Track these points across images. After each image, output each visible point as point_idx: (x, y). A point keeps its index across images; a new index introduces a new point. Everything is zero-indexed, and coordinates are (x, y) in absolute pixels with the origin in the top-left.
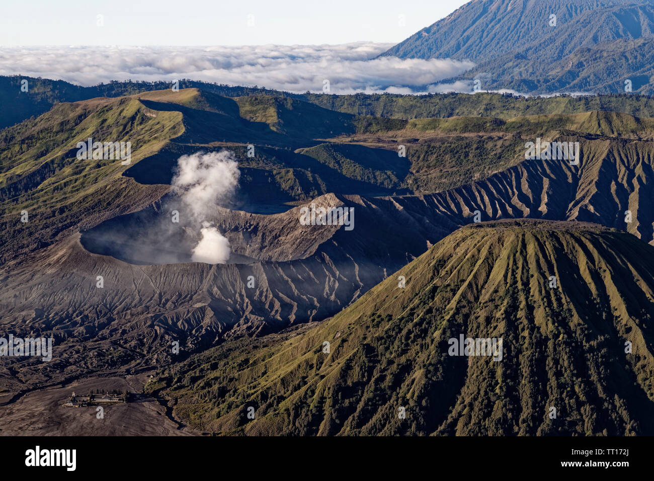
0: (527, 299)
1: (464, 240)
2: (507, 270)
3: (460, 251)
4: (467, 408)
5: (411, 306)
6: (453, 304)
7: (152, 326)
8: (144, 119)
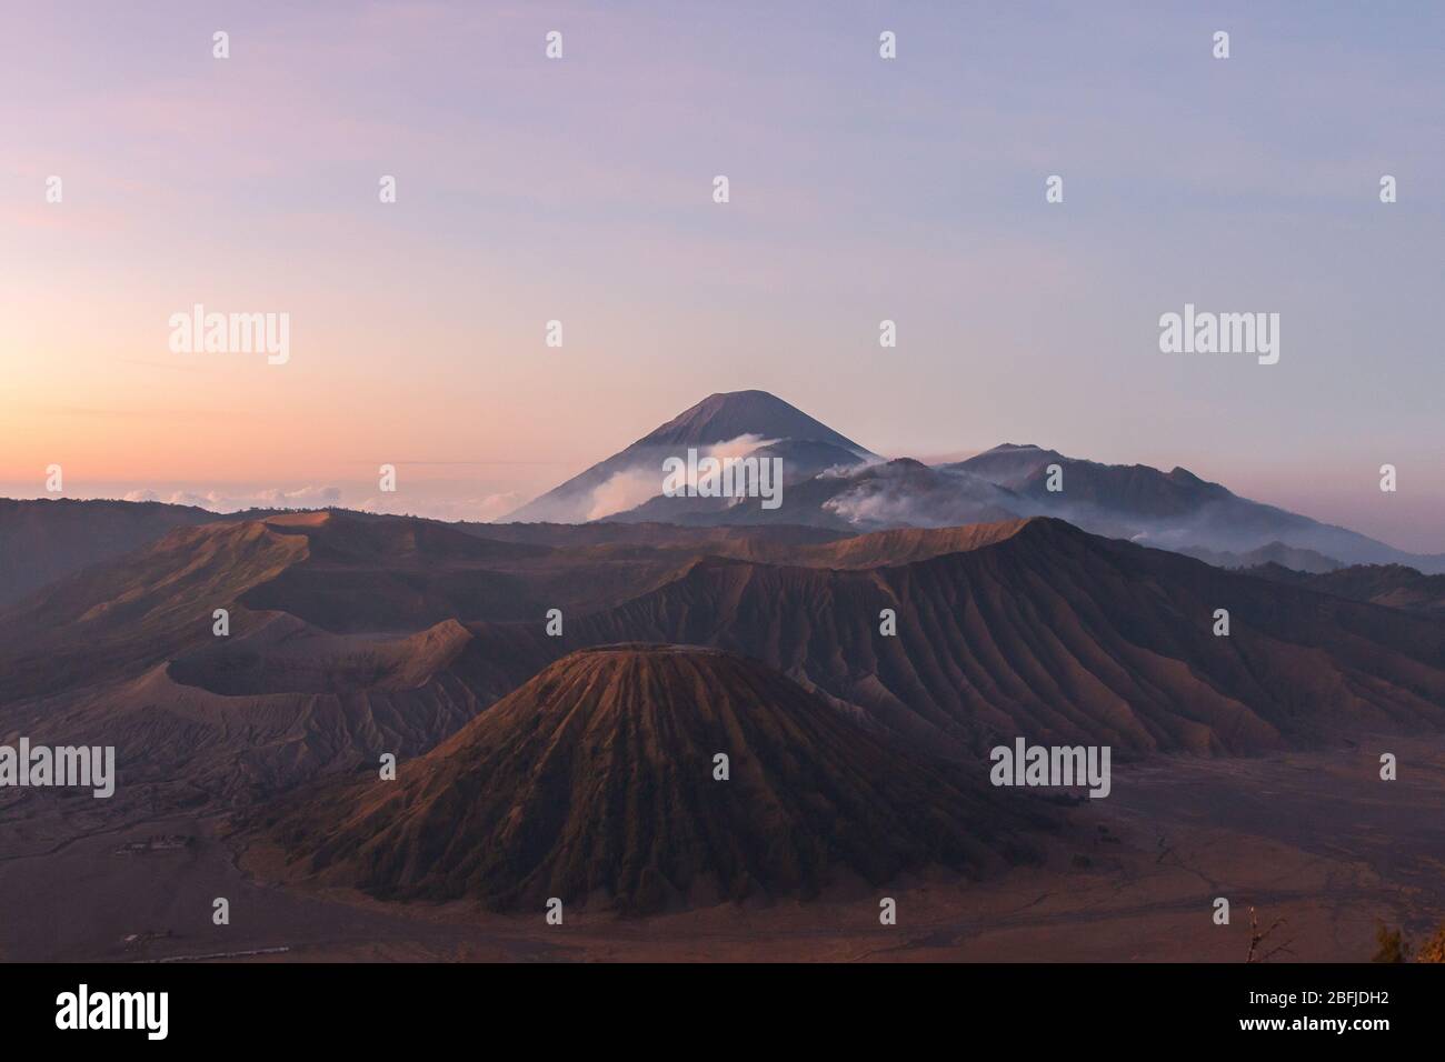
0: (637, 727)
1: (573, 664)
2: (617, 697)
3: (569, 677)
4: (566, 849)
5: (513, 736)
6: (558, 734)
7: (236, 763)
8: (269, 543)
